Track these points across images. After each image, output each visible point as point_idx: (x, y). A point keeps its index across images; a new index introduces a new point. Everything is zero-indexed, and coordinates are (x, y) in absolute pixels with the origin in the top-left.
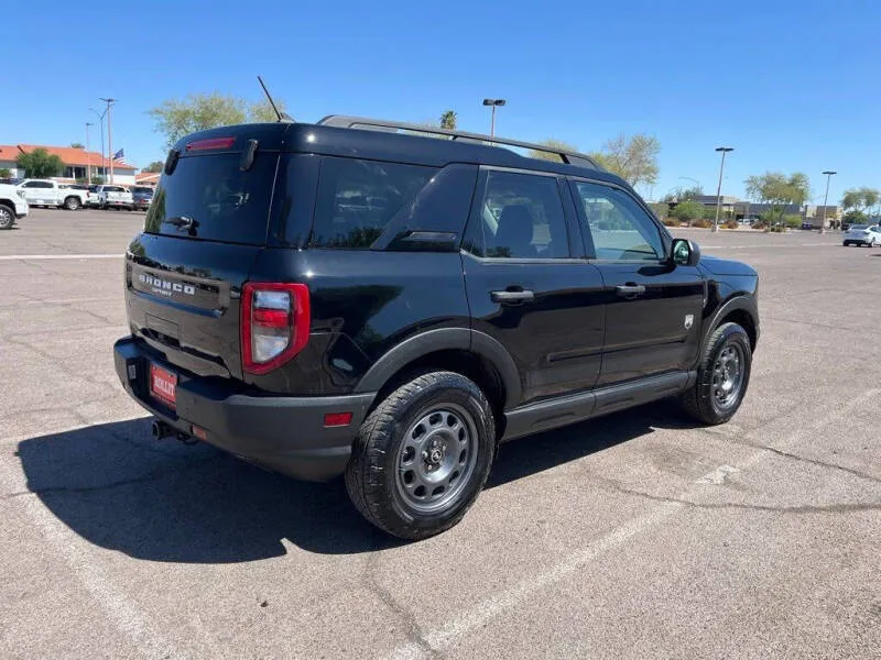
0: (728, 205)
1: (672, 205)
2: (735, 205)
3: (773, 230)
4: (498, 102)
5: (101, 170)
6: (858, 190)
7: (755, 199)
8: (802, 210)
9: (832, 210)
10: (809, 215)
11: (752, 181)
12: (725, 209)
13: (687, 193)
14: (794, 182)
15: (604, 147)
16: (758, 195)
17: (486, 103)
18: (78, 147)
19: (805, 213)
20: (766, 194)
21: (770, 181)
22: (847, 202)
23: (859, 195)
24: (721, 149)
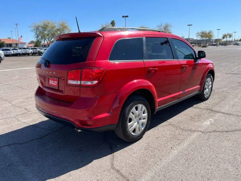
2: (193, 40)
4: (127, 16)
5: (16, 44)
6: (226, 34)
7: (199, 38)
8: (211, 40)
9: (219, 40)
10: (213, 42)
11: (198, 33)
14: (209, 33)
15: (157, 27)
16: (200, 37)
18: (9, 38)
20: (202, 36)
21: (203, 33)
22: (224, 38)
23: (227, 35)
24: (189, 25)
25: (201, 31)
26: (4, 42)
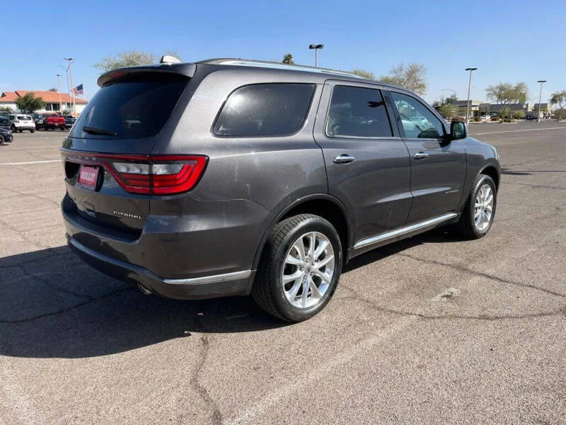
0: (475, 106)
1: (437, 108)
3: (505, 121)
4: (319, 47)
5: (69, 105)
6: (560, 92)
7: (494, 101)
8: (524, 107)
9: (544, 106)
10: (529, 110)
11: (491, 89)
12: (473, 109)
13: (448, 100)
14: (518, 88)
15: (391, 72)
16: (495, 98)
17: (311, 47)
18: (53, 90)
19: (526, 109)
20: (500, 97)
21: (502, 88)
22: (554, 101)
23: (562, 94)
24: (469, 69)
25: (498, 85)
26: (41, 98)
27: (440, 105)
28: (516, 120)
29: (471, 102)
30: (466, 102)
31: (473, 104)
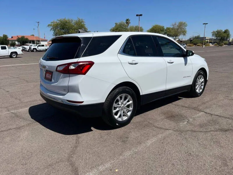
0: (207, 39)
1: (191, 41)
2: (209, 39)
3: (220, 46)
4: (141, 15)
5: (38, 41)
8: (228, 40)
10: (230, 41)
11: (214, 32)
12: (206, 41)
13: (195, 37)
15: (171, 25)
17: (137, 15)
19: (229, 40)
21: (218, 32)
24: (204, 24)
25: (217, 30)
26: (27, 38)
27: (192, 39)
28: (225, 45)
29: (205, 38)
30: (203, 38)
31: (206, 39)
